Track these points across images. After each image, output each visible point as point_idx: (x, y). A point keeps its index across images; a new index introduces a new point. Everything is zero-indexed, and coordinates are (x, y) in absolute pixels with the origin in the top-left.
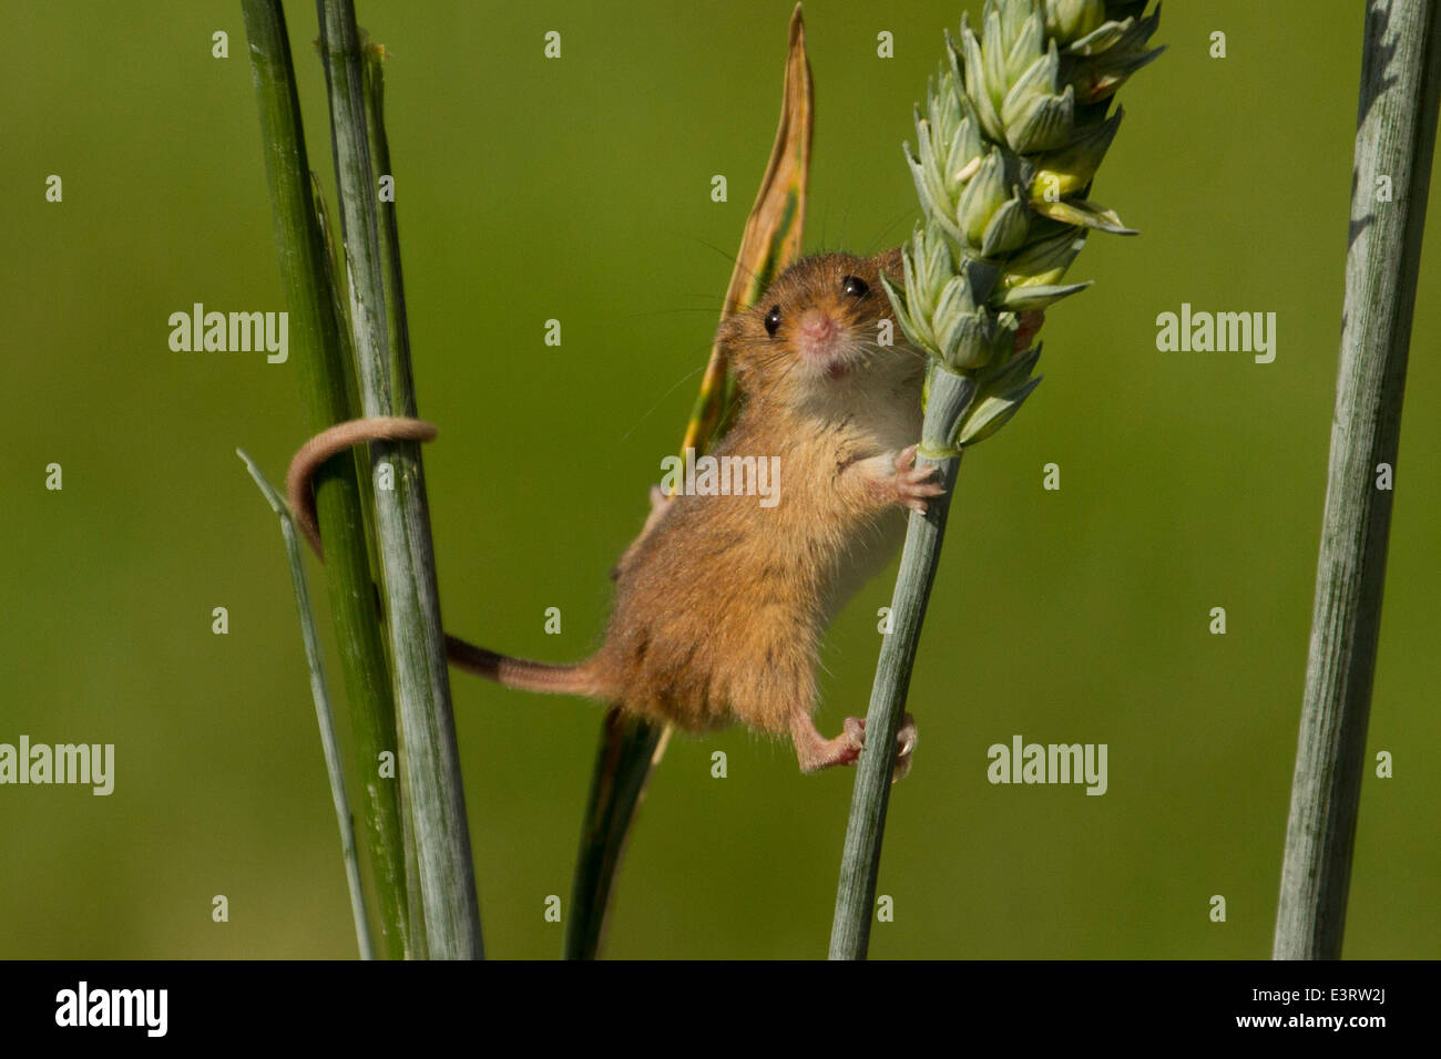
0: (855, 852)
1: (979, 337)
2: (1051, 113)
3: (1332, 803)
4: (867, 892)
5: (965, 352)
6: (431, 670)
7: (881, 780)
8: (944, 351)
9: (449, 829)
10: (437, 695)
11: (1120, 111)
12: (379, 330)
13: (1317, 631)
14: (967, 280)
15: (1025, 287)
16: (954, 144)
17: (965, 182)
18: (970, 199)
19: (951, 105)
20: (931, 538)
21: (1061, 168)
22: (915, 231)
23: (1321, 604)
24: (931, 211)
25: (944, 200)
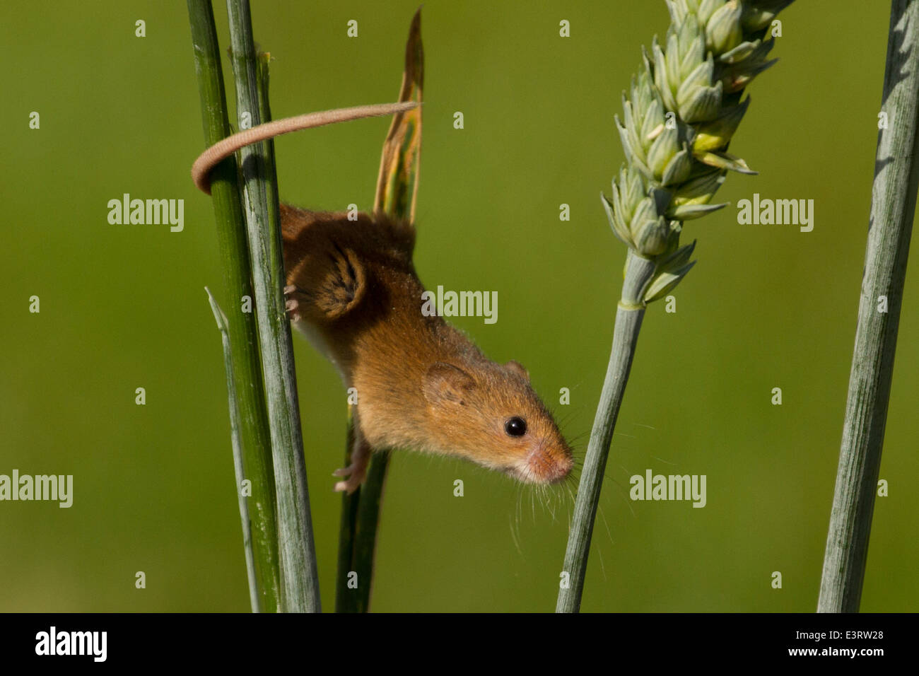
0: (573, 551)
1: (659, 235)
2: (708, 97)
3: (854, 527)
4: (580, 576)
5: (650, 244)
6: (292, 438)
7: (591, 507)
8: (637, 243)
9: (302, 535)
10: (295, 453)
11: (748, 98)
12: (264, 228)
13: (849, 421)
14: (654, 200)
15: (688, 205)
16: (647, 116)
17: (653, 140)
18: (656, 150)
19: (646, 93)
20: (626, 359)
21: (713, 132)
22: (621, 169)
23: (851, 405)
24: (632, 157)
25: (639, 151)
